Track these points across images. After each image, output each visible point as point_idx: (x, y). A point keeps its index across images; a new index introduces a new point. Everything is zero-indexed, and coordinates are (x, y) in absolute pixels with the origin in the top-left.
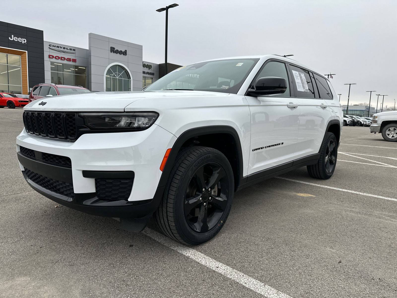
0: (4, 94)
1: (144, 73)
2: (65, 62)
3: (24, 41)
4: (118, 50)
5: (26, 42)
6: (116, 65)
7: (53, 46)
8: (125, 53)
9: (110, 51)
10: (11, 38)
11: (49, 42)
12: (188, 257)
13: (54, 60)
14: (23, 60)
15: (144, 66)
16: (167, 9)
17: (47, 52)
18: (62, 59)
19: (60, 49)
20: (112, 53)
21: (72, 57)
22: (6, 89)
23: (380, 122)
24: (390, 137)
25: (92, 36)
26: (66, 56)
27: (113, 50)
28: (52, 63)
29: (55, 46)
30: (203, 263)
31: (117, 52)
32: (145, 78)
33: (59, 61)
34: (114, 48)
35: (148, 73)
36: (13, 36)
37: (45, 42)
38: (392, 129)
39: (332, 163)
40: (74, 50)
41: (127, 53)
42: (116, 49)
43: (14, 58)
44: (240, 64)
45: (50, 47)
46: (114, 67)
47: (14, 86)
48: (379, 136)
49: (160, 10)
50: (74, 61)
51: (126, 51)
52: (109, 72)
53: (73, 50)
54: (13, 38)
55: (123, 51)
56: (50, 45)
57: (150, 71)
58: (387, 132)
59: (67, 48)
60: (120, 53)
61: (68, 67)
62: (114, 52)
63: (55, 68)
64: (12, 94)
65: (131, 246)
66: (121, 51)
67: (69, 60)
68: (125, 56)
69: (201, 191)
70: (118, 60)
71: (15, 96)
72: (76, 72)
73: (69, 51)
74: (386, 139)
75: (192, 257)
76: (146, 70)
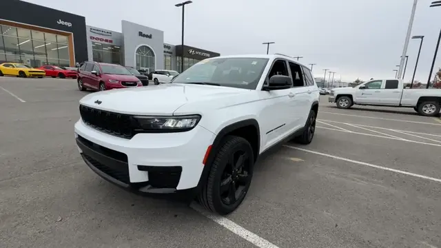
0: (56, 67)
1: (165, 52)
2: (104, 42)
4: (145, 34)
5: (71, 25)
6: (143, 46)
7: (94, 29)
8: (150, 37)
10: (59, 22)
11: (90, 26)
12: (222, 226)
13: (94, 41)
14: (70, 40)
15: (165, 46)
16: (183, 4)
17: (89, 34)
18: (101, 40)
19: (99, 32)
21: (109, 38)
22: (57, 62)
23: (336, 95)
24: (342, 106)
25: (124, 23)
26: (105, 38)
27: (141, 34)
28: (93, 43)
30: (235, 231)
31: (144, 36)
32: (165, 56)
33: (99, 41)
35: (168, 52)
36: (60, 20)
38: (344, 100)
39: (312, 132)
41: (152, 37)
42: (143, 34)
43: (62, 38)
44: (255, 63)
45: (91, 30)
46: (142, 47)
47: (63, 61)
48: (335, 104)
49: (177, 5)
50: (111, 41)
51: (151, 35)
52: (138, 51)
53: (110, 33)
54: (61, 22)
55: (149, 35)
56: (91, 28)
57: (169, 51)
58: (340, 102)
59: (105, 32)
60: (147, 36)
61: (106, 46)
62: (141, 36)
63: (96, 47)
64: (62, 66)
65: (176, 216)
67: (106, 41)
68: (150, 39)
69: (231, 173)
70: (145, 42)
71: (65, 69)
72: (113, 50)
73: (107, 34)
74: (339, 107)
75: (225, 226)
76: (167, 50)
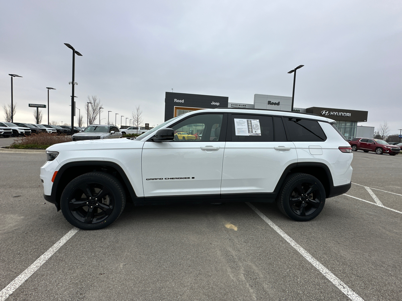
3: (218, 104)
4: (273, 103)
5: (219, 104)
7: (233, 105)
8: (278, 104)
9: (267, 104)
10: (212, 103)
11: (232, 103)
16: (295, 71)
19: (237, 106)
20: (269, 105)
29: (234, 105)
31: (273, 104)
34: (270, 102)
36: (213, 102)
37: (229, 103)
40: (245, 106)
41: (280, 104)
42: (271, 102)
45: (232, 106)
49: (290, 72)
51: (279, 102)
54: (213, 103)
55: (277, 103)
56: (232, 105)
59: (241, 105)
62: (270, 104)
66: (276, 103)
68: (278, 106)
73: (242, 106)
